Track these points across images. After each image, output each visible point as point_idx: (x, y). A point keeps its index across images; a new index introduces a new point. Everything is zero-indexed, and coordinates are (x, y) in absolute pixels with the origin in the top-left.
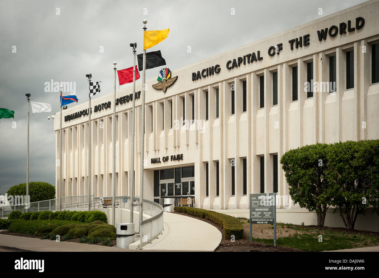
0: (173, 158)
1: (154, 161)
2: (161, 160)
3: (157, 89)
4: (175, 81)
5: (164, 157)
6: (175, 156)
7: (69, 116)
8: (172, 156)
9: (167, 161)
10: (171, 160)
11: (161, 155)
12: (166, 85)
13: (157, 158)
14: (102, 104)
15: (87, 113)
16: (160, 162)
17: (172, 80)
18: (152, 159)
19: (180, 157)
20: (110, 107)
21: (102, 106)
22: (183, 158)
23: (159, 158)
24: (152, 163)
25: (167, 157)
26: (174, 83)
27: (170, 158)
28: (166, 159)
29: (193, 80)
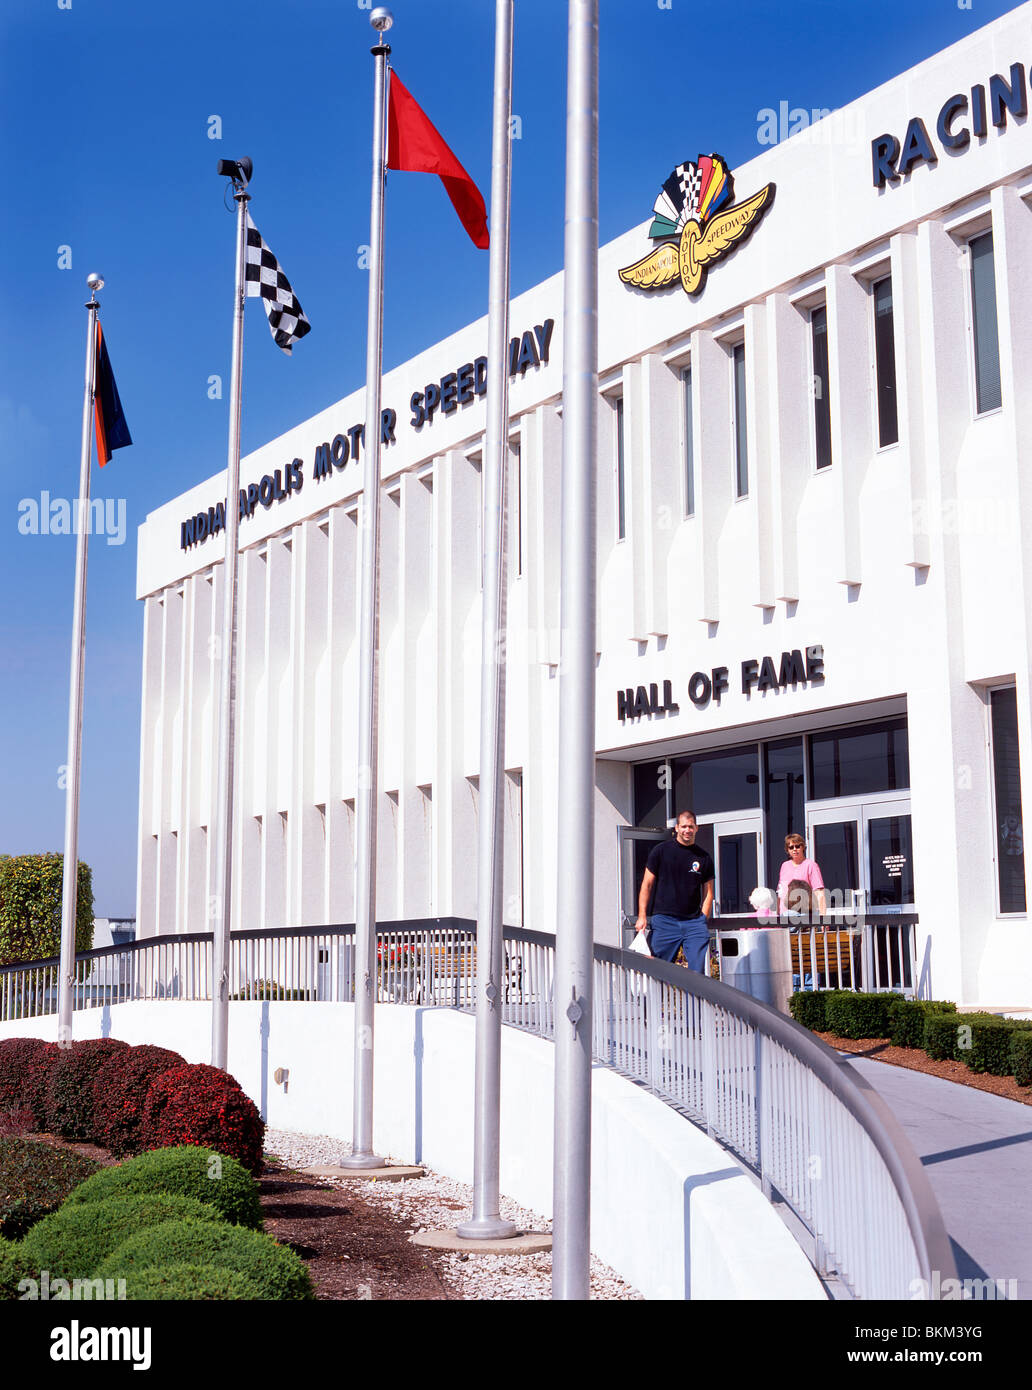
0: (758, 676)
1: (633, 705)
2: (680, 695)
3: (652, 290)
4: (763, 211)
5: (697, 678)
6: (768, 661)
7: (201, 521)
8: (748, 667)
9: (717, 697)
10: (746, 689)
11: (675, 668)
12: (705, 250)
13: (654, 687)
14: (350, 431)
15: (283, 487)
16: (674, 708)
17: (742, 211)
18: (620, 694)
19: (800, 668)
20: (394, 440)
21: (350, 438)
22: (826, 671)
23: (667, 685)
24: (621, 717)
25: (720, 673)
26: (752, 226)
27: (735, 678)
28: (709, 686)
29: (880, 181)
